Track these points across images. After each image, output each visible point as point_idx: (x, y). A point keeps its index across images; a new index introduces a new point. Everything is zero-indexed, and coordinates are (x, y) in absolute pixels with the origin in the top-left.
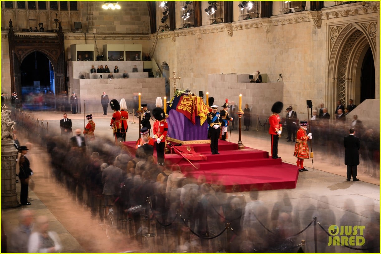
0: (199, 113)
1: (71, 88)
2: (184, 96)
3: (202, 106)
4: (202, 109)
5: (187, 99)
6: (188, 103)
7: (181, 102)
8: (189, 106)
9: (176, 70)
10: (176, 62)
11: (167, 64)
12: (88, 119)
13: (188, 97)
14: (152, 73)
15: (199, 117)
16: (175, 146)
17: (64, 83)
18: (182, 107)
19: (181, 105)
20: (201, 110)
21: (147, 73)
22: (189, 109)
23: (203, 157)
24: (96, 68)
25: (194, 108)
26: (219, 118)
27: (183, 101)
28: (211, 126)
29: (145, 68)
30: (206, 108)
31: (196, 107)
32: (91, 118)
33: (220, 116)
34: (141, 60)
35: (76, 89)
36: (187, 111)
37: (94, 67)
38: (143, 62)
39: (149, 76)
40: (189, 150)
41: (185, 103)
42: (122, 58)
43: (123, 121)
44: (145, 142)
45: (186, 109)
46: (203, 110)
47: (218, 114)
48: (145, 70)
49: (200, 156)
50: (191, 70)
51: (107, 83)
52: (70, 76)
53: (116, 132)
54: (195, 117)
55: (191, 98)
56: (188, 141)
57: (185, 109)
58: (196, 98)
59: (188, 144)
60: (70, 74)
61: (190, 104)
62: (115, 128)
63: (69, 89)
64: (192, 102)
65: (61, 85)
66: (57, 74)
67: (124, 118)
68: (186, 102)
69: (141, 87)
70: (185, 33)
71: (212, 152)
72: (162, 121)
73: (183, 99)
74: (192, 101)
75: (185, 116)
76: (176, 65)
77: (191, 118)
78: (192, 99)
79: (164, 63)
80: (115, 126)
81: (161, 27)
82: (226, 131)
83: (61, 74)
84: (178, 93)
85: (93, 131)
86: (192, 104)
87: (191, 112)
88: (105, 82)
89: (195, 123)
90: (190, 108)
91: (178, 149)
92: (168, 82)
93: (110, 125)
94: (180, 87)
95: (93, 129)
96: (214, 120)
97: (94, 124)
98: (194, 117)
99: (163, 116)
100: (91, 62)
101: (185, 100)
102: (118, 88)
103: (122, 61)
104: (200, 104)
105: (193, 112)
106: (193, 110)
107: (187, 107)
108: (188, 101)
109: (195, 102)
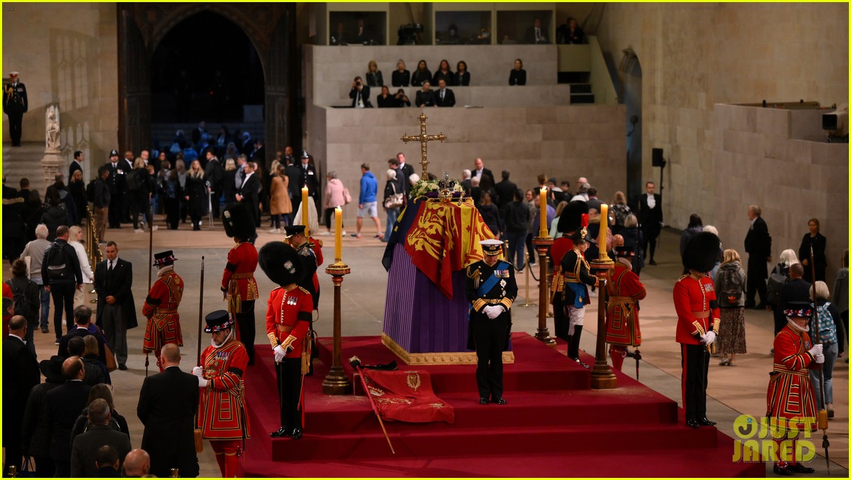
0: (467, 260)
2: (429, 199)
3: (477, 236)
5: (432, 210)
6: (432, 227)
7: (419, 221)
8: (432, 236)
12: (160, 265)
13: (436, 206)
16: (372, 371)
18: (417, 237)
19: (416, 230)
20: (474, 252)
21: (566, 88)
22: (432, 245)
25: (450, 245)
26: (503, 283)
27: (423, 218)
28: (477, 309)
29: (564, 69)
31: (457, 240)
32: (171, 262)
33: (507, 276)
36: (424, 252)
38: (559, 50)
40: (414, 383)
41: (427, 225)
42: (485, 36)
45: (423, 247)
47: (501, 268)
48: (563, 77)
49: (435, 409)
53: (239, 310)
54: (453, 272)
55: (442, 209)
57: (418, 247)
58: (458, 210)
61: (437, 230)
62: (234, 297)
64: (441, 222)
68: (430, 221)
71: (482, 395)
72: (292, 287)
73: (425, 211)
74: (444, 218)
75: (418, 269)
77: (439, 275)
78: (441, 214)
80: (233, 291)
82: (579, 322)
84: (421, 190)
85: (177, 306)
86: (444, 228)
87: (437, 257)
90: (435, 243)
91: (377, 377)
95: (173, 298)
97: (177, 282)
98: (447, 273)
99: (293, 271)
101: (429, 214)
102: (458, 141)
104: (469, 229)
105: (444, 255)
106: (445, 251)
107: (425, 239)
108: (434, 220)
109: (454, 221)
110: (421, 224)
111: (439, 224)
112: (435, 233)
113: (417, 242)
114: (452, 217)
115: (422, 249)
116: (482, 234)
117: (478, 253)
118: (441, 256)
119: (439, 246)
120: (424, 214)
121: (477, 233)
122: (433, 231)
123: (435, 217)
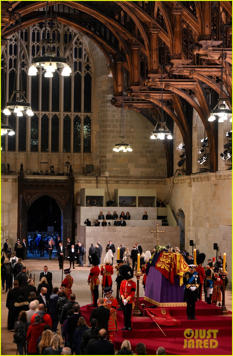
0: (179, 272)
1: (78, 235)
2: (164, 252)
3: (182, 264)
4: (182, 267)
5: (166, 255)
6: (166, 261)
7: (161, 259)
8: (167, 264)
9: (191, 219)
10: (191, 209)
11: (182, 211)
12: (66, 273)
13: (167, 254)
14: (167, 221)
15: (179, 276)
16: (149, 309)
17: (71, 230)
18: (161, 264)
19: (160, 262)
20: (181, 269)
21: (160, 221)
22: (167, 267)
23: (176, 322)
24: (105, 214)
25: (173, 266)
26: (196, 279)
27: (162, 258)
28: (187, 288)
29: (159, 215)
30: (186, 267)
31: (175, 265)
32: (69, 272)
33: (197, 277)
34: (155, 207)
35: (82, 237)
36: (164, 269)
37: (102, 213)
38: (157, 209)
39: (162, 224)
40: (164, 313)
41: (164, 260)
42: (134, 204)
43: (107, 276)
44: (101, 304)
45: (164, 267)
46: (183, 269)
47: (195, 275)
48: (159, 218)
49: (174, 321)
50: (206, 219)
51: (115, 231)
52: (78, 222)
53: (93, 289)
54: (174, 276)
55: (170, 255)
56: (164, 303)
57: (162, 267)
58: (176, 255)
59: (165, 306)
60: (78, 220)
61: (169, 262)
62: (92, 284)
63: (76, 237)
64: (170, 259)
65: (68, 232)
66: (65, 220)
67: (108, 273)
68: (165, 259)
69: (153, 237)
70: (201, 178)
71: (188, 317)
72: (130, 280)
73: (163, 256)
74: (171, 258)
75: (162, 275)
76: (191, 213)
77: (169, 277)
78: (170, 256)
79: (179, 210)
80: (92, 282)
81: (178, 171)
82: (211, 293)
83: (69, 220)
84: (159, 249)
85: (71, 287)
86: (171, 261)
87: (169, 271)
88: (113, 229)
89: (173, 283)
90: (168, 266)
91: (152, 311)
92: (183, 232)
93: (88, 281)
94: (196, 238)
95: (70, 284)
96: (191, 280)
97: (71, 279)
98: (172, 276)
99: (130, 275)
100: (101, 207)
101: (165, 257)
102: (127, 237)
103: (134, 207)
104: (179, 261)
105: (171, 270)
106: (172, 269)
107: (165, 265)
108: (167, 258)
109: (175, 259)
110: (161, 260)
111: (169, 259)
112: (168, 263)
113: (162, 266)
114: (174, 257)
115: (164, 268)
116: (183, 263)
117: (182, 269)
118: (170, 270)
119: (169, 267)
120: (162, 257)
121: (182, 263)
122: (167, 262)
123: (168, 258)
